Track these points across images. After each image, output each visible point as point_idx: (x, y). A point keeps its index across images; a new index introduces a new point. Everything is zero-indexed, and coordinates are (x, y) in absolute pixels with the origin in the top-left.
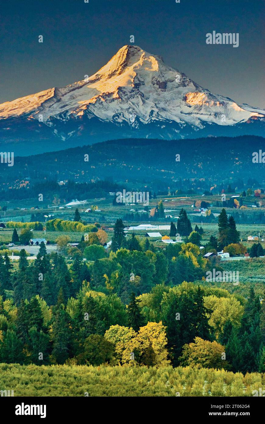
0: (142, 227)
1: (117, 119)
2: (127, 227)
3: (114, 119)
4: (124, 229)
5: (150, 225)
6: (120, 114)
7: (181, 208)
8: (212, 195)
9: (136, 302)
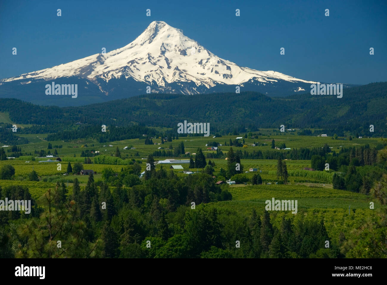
0: (167, 161)
1: (147, 79)
2: (156, 161)
3: (145, 79)
4: (154, 163)
5: (173, 160)
6: (150, 75)
7: (198, 147)
8: (221, 137)
9: (165, 219)
